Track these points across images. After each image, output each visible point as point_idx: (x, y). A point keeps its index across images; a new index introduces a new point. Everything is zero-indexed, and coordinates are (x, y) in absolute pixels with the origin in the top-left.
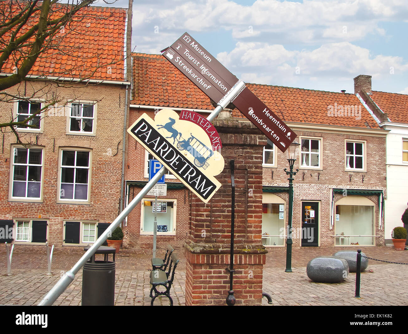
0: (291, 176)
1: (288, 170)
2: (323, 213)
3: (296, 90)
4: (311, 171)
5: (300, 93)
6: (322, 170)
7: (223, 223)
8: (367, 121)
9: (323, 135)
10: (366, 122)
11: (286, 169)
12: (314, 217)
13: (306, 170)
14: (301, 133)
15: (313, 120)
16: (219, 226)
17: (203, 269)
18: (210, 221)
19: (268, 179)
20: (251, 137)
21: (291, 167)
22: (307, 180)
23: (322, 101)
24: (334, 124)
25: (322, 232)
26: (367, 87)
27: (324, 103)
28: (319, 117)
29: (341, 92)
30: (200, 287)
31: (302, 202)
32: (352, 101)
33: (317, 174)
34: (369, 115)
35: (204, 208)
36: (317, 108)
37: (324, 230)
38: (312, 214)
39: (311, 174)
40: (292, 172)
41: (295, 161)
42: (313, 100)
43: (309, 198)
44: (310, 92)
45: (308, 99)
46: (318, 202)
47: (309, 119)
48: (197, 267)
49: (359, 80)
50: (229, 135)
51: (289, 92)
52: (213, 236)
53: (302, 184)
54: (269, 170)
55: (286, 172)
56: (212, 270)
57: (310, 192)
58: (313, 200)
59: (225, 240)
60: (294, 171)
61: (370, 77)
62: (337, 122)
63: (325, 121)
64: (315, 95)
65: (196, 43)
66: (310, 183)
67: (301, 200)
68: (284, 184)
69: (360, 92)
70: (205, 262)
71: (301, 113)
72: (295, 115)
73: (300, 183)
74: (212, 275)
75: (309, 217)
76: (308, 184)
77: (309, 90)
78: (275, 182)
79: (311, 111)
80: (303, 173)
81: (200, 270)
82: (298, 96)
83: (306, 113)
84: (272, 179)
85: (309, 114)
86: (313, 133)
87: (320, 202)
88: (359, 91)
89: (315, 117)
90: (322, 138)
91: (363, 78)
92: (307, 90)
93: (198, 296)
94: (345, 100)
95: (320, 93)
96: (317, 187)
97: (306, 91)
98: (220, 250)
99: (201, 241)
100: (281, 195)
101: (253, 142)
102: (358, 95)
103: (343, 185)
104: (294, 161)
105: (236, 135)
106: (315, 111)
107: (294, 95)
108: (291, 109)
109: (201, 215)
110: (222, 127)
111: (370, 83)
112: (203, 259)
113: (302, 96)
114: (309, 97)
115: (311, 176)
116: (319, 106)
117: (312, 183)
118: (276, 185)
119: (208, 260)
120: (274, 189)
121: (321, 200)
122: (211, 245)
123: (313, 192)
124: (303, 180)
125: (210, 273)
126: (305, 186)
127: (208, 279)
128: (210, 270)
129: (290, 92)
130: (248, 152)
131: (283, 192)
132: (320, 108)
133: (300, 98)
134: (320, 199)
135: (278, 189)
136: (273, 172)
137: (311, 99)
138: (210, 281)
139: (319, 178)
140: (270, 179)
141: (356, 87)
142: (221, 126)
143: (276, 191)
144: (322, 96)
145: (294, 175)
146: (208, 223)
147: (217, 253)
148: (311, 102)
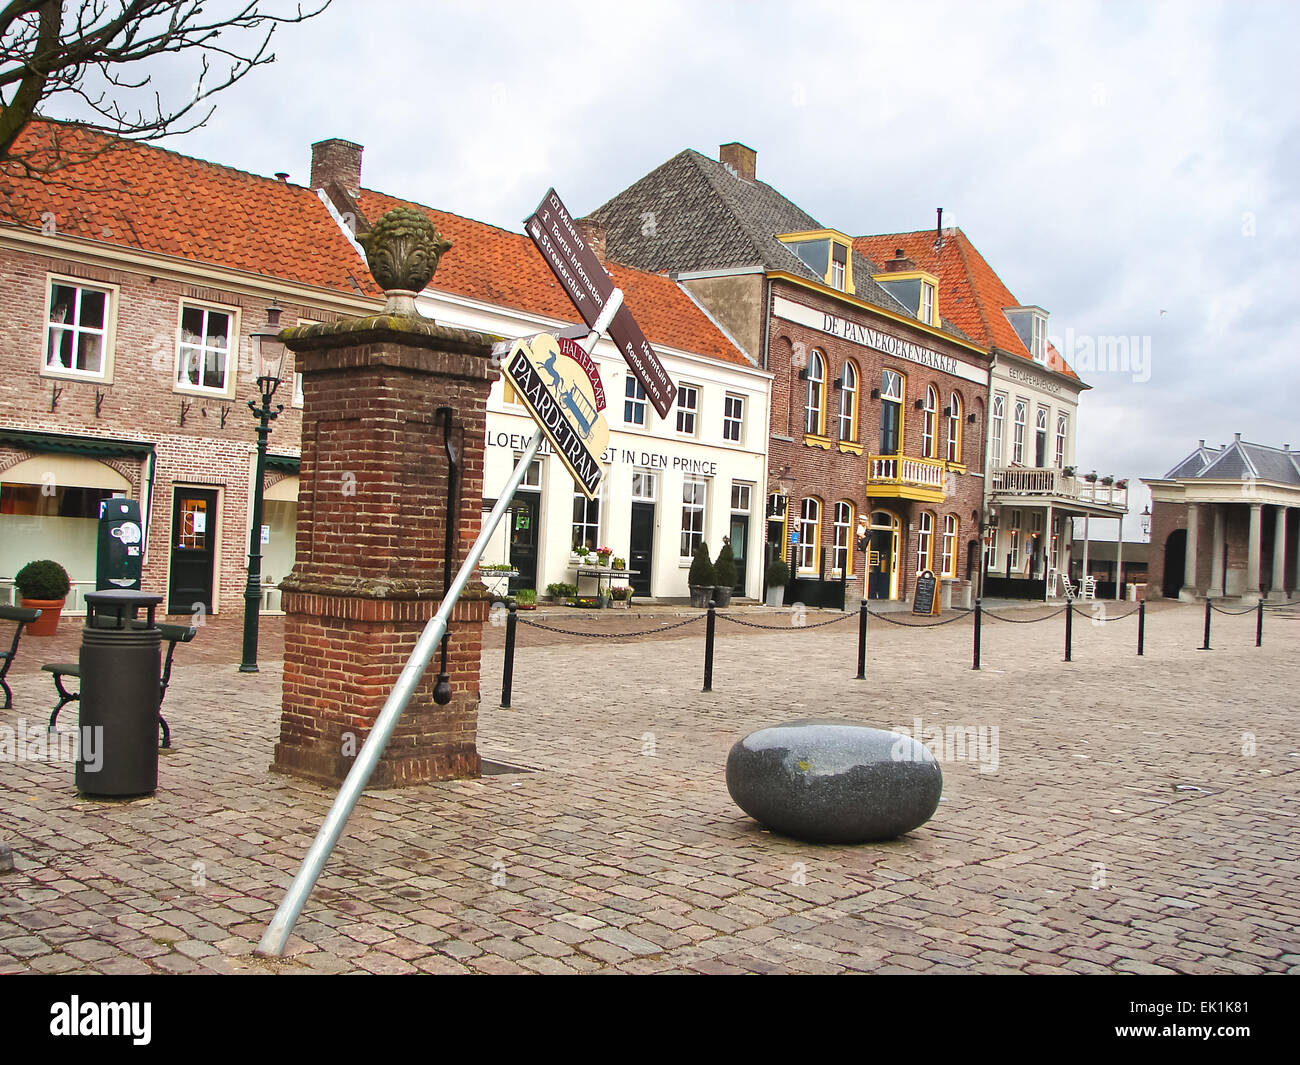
0: (265, 422)
1: (259, 406)
2: (229, 521)
3: (158, 153)
4: (205, 400)
5: (171, 166)
6: (234, 401)
7: (417, 536)
8: (354, 273)
9: (243, 301)
10: (351, 276)
11: (254, 403)
12: (203, 531)
13: (191, 396)
14: (185, 288)
15: (217, 255)
16: (411, 543)
17: (385, 633)
18: (399, 533)
19: (85, 416)
20: (475, 362)
21: (267, 399)
22: (191, 426)
23: (233, 199)
24: (271, 272)
25: (226, 575)
26: (350, 174)
27: (238, 207)
28: (231, 248)
29: (276, 178)
30: (378, 671)
31: (176, 488)
32: (310, 211)
33: (220, 409)
34: (356, 257)
35: (390, 504)
36: (221, 219)
37: (229, 569)
38: (200, 522)
39: (203, 410)
40: (268, 412)
41: (282, 384)
42: (207, 192)
43: (194, 477)
44: (196, 166)
45: (196, 189)
46: (217, 491)
47: (207, 251)
48: (375, 629)
49: (329, 152)
50: (440, 355)
51: (139, 158)
52: (402, 563)
53: (176, 437)
54: (90, 388)
55: (252, 408)
56: (401, 634)
57: (198, 460)
58: (204, 484)
59: (423, 571)
60: (273, 408)
61: (359, 148)
62: (279, 267)
63: (249, 262)
64: (211, 177)
65: (566, 212)
66: (200, 433)
67: (174, 482)
68: (129, 433)
69: (330, 187)
70: (392, 617)
71: (183, 229)
72: (167, 233)
73: (172, 433)
74: (401, 644)
75: (190, 530)
76: (194, 438)
77: (192, 159)
78: (104, 426)
79: (208, 226)
80: (183, 406)
81: (381, 635)
82: (165, 173)
83: (194, 231)
84: (98, 417)
85: (204, 233)
86: (217, 292)
87: (221, 490)
88: (325, 184)
89: (222, 247)
90: (239, 310)
91: (341, 149)
92: (186, 157)
93: (376, 689)
94: (291, 205)
95: (223, 173)
96: (219, 446)
97: (186, 163)
98: (418, 591)
99: (382, 573)
100: (121, 464)
101: (478, 374)
102: (322, 195)
103: (285, 444)
104: (277, 382)
105: (451, 355)
106: (217, 227)
107: (155, 169)
108: (154, 211)
109: (384, 520)
110: (436, 338)
111: (358, 164)
112: (388, 610)
113: (175, 175)
114: (197, 181)
115: (205, 415)
116: (227, 213)
117: (205, 434)
118: (106, 435)
119: (396, 614)
120: (102, 446)
121: (224, 486)
122: (399, 582)
123: (205, 461)
124: (182, 425)
125: (397, 639)
126: (187, 442)
127: (392, 654)
128: (396, 634)
129: (141, 159)
130: (466, 393)
131: (123, 457)
132: (230, 221)
133: (171, 182)
134: (223, 482)
135: (113, 446)
136: (99, 399)
137: (203, 190)
138: (396, 657)
139: (223, 423)
140: (91, 418)
141: (317, 171)
142: (434, 334)
143: (107, 452)
144: (229, 182)
145: (272, 419)
146: (395, 536)
147: (413, 598)
148: (203, 199)
